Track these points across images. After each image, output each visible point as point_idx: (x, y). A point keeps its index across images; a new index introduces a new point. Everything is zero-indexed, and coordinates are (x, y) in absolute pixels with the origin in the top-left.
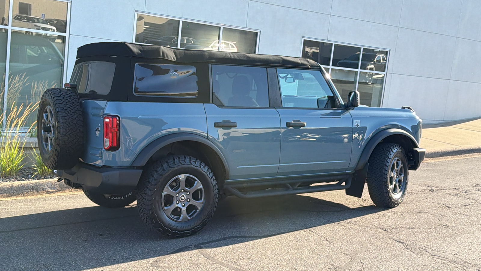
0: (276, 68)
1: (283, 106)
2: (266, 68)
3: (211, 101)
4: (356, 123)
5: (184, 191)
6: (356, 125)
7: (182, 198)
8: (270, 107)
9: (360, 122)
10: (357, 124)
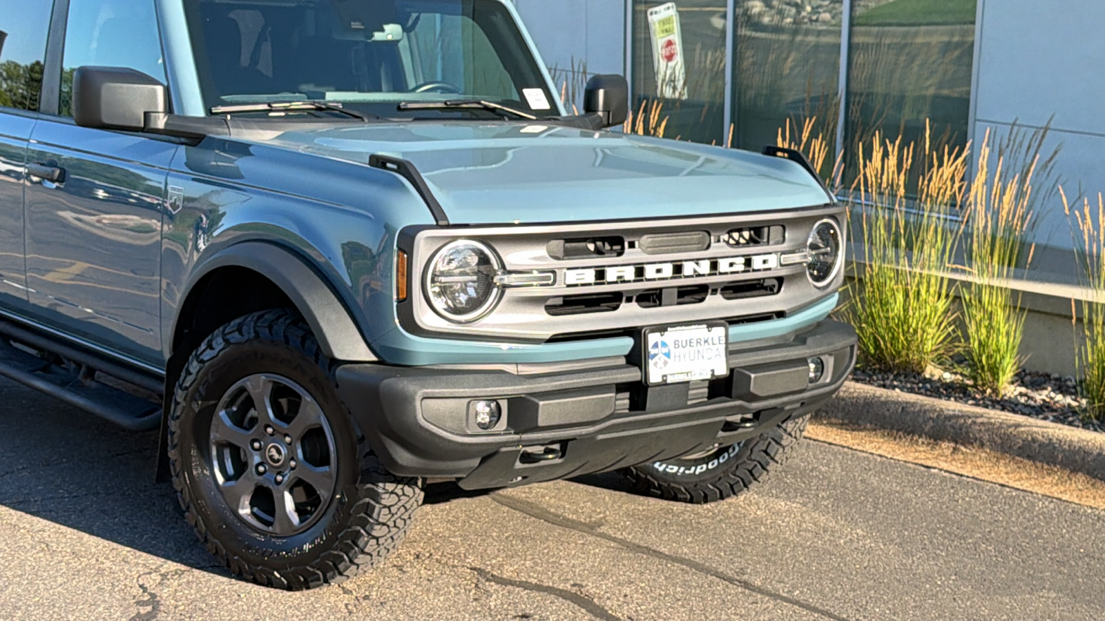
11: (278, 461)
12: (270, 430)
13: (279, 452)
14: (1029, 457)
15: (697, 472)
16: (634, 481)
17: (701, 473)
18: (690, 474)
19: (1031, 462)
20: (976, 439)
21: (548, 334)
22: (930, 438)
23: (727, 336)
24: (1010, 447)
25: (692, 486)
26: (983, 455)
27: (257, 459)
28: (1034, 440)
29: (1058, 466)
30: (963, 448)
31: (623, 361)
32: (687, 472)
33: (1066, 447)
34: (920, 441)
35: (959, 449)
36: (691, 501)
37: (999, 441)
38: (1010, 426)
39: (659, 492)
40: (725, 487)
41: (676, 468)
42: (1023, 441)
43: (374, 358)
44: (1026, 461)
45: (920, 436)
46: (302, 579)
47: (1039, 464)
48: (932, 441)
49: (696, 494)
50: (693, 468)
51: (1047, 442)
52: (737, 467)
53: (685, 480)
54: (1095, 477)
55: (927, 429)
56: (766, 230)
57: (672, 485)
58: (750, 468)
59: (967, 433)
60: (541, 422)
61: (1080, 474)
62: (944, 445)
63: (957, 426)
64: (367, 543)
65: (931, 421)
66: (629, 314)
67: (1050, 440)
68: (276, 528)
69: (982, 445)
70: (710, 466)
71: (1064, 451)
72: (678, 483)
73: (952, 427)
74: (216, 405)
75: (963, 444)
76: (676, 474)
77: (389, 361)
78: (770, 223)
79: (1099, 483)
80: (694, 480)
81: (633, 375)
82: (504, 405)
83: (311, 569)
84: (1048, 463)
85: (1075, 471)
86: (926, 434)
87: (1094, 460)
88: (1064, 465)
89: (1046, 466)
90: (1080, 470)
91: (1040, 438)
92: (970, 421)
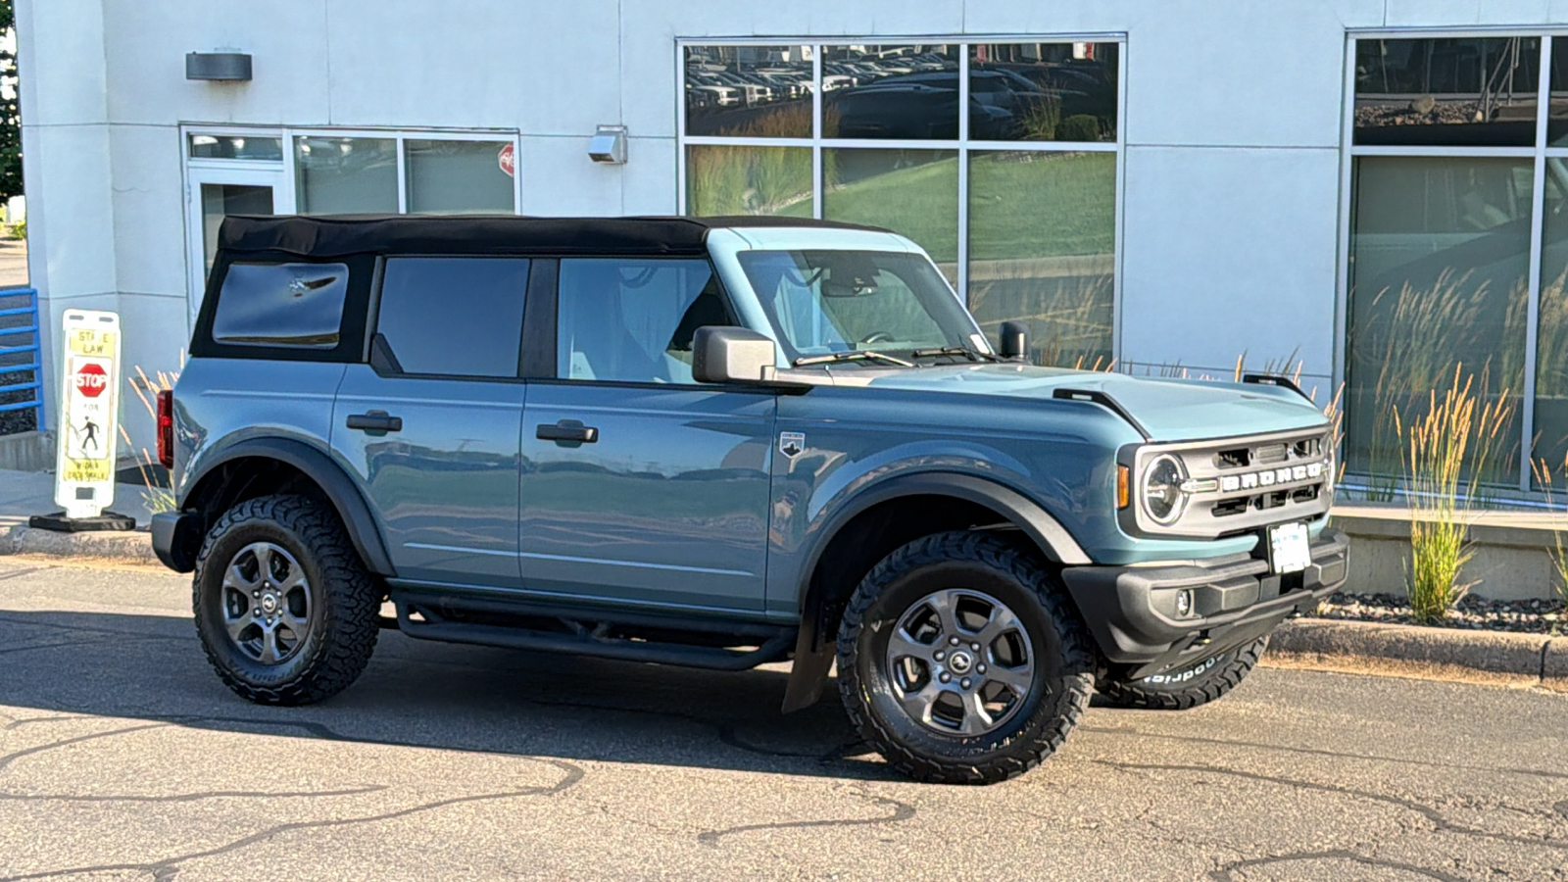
0: (559, 259)
1: (560, 376)
2: (528, 261)
3: (365, 358)
4: (785, 442)
5: (258, 591)
6: (785, 450)
7: (269, 604)
8: (522, 378)
9: (803, 439)
10: (789, 445)
11: (965, 667)
12: (955, 641)
13: (966, 660)
14: (1397, 656)
15: (1185, 679)
16: (1117, 695)
17: (1188, 680)
18: (1177, 682)
19: (1400, 661)
20: (1339, 647)
21: (1216, 532)
22: (1290, 650)
23: (1308, 533)
24: (1376, 650)
25: (1180, 693)
26: (1350, 660)
27: (940, 669)
28: (1398, 641)
29: (1428, 661)
30: (1327, 656)
31: (1248, 557)
32: (1174, 680)
33: (1432, 643)
34: (1281, 654)
35: (1324, 658)
36: (1177, 708)
37: (1363, 646)
38: (1370, 631)
39: (1144, 703)
40: (1212, 691)
41: (1162, 678)
42: (1388, 642)
43: (1088, 561)
44: (1394, 660)
45: (1279, 651)
46: (1001, 770)
47: (1408, 661)
48: (1293, 653)
49: (1182, 701)
50: (1180, 676)
51: (1412, 641)
52: (1225, 670)
53: (1172, 688)
54: (1467, 666)
55: (1284, 643)
56: (1307, 444)
57: (1160, 693)
58: (1236, 669)
59: (1328, 642)
60: (1223, 607)
61: (1451, 665)
62: (1308, 655)
63: (1317, 636)
64: (1068, 730)
65: (1287, 636)
66: (1251, 516)
67: (1415, 639)
68: (967, 729)
69: (1346, 652)
70: (1197, 672)
71: (1431, 646)
72: (1166, 692)
73: (1311, 638)
74: (893, 625)
75: (1327, 653)
76: (1163, 683)
77: (1102, 562)
78: (1310, 438)
79: (1472, 671)
80: (1183, 687)
81: (1261, 566)
82: (1192, 593)
83: (1012, 760)
84: (1417, 659)
85: (1445, 663)
86: (1285, 648)
87: (1462, 652)
88: (1434, 660)
89: (1416, 663)
90: (1450, 661)
91: (1403, 638)
92: (1328, 632)
